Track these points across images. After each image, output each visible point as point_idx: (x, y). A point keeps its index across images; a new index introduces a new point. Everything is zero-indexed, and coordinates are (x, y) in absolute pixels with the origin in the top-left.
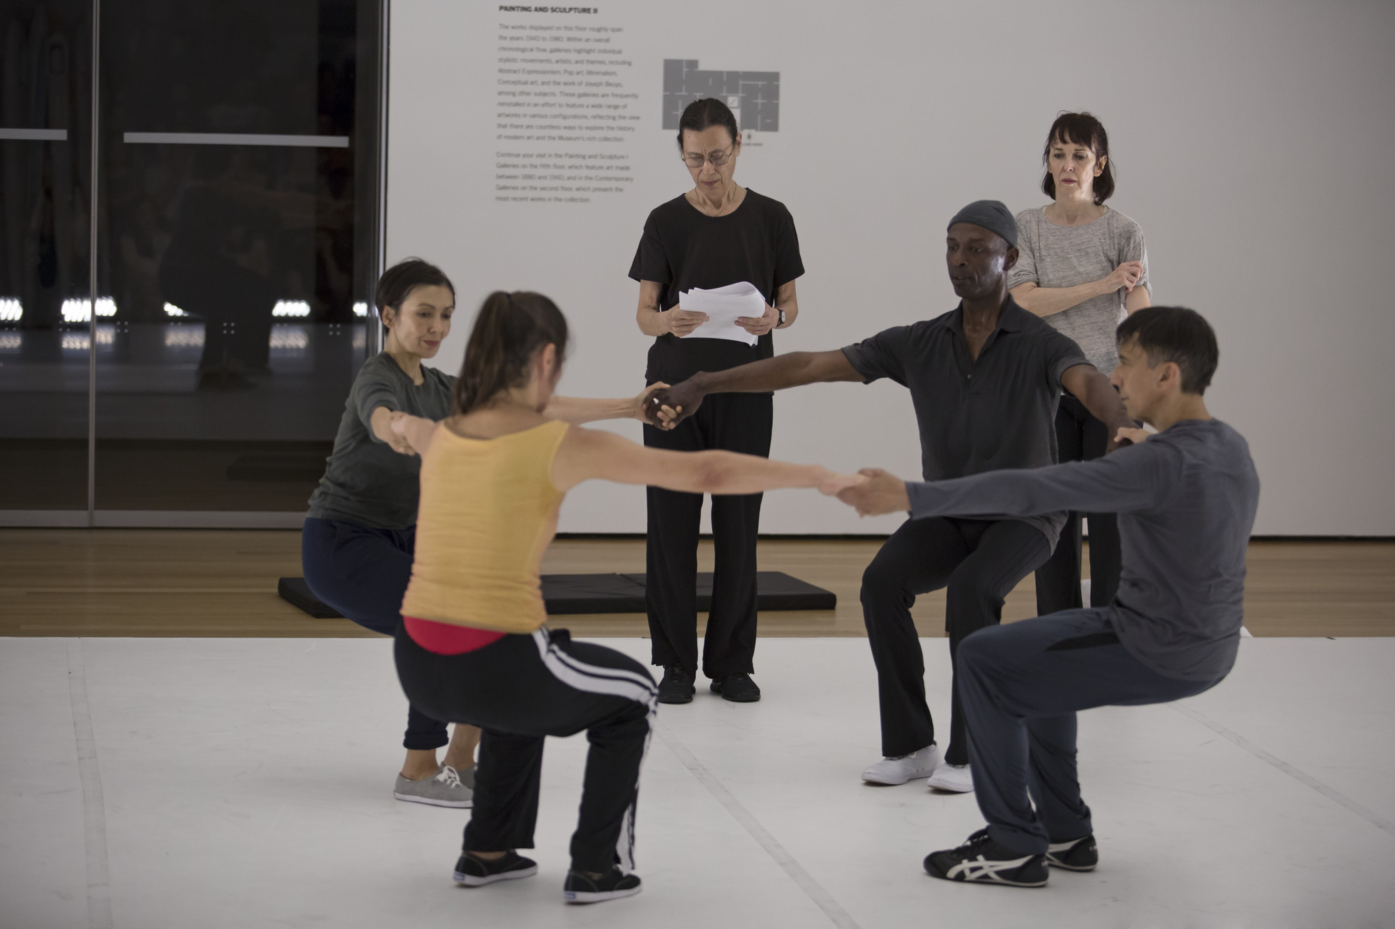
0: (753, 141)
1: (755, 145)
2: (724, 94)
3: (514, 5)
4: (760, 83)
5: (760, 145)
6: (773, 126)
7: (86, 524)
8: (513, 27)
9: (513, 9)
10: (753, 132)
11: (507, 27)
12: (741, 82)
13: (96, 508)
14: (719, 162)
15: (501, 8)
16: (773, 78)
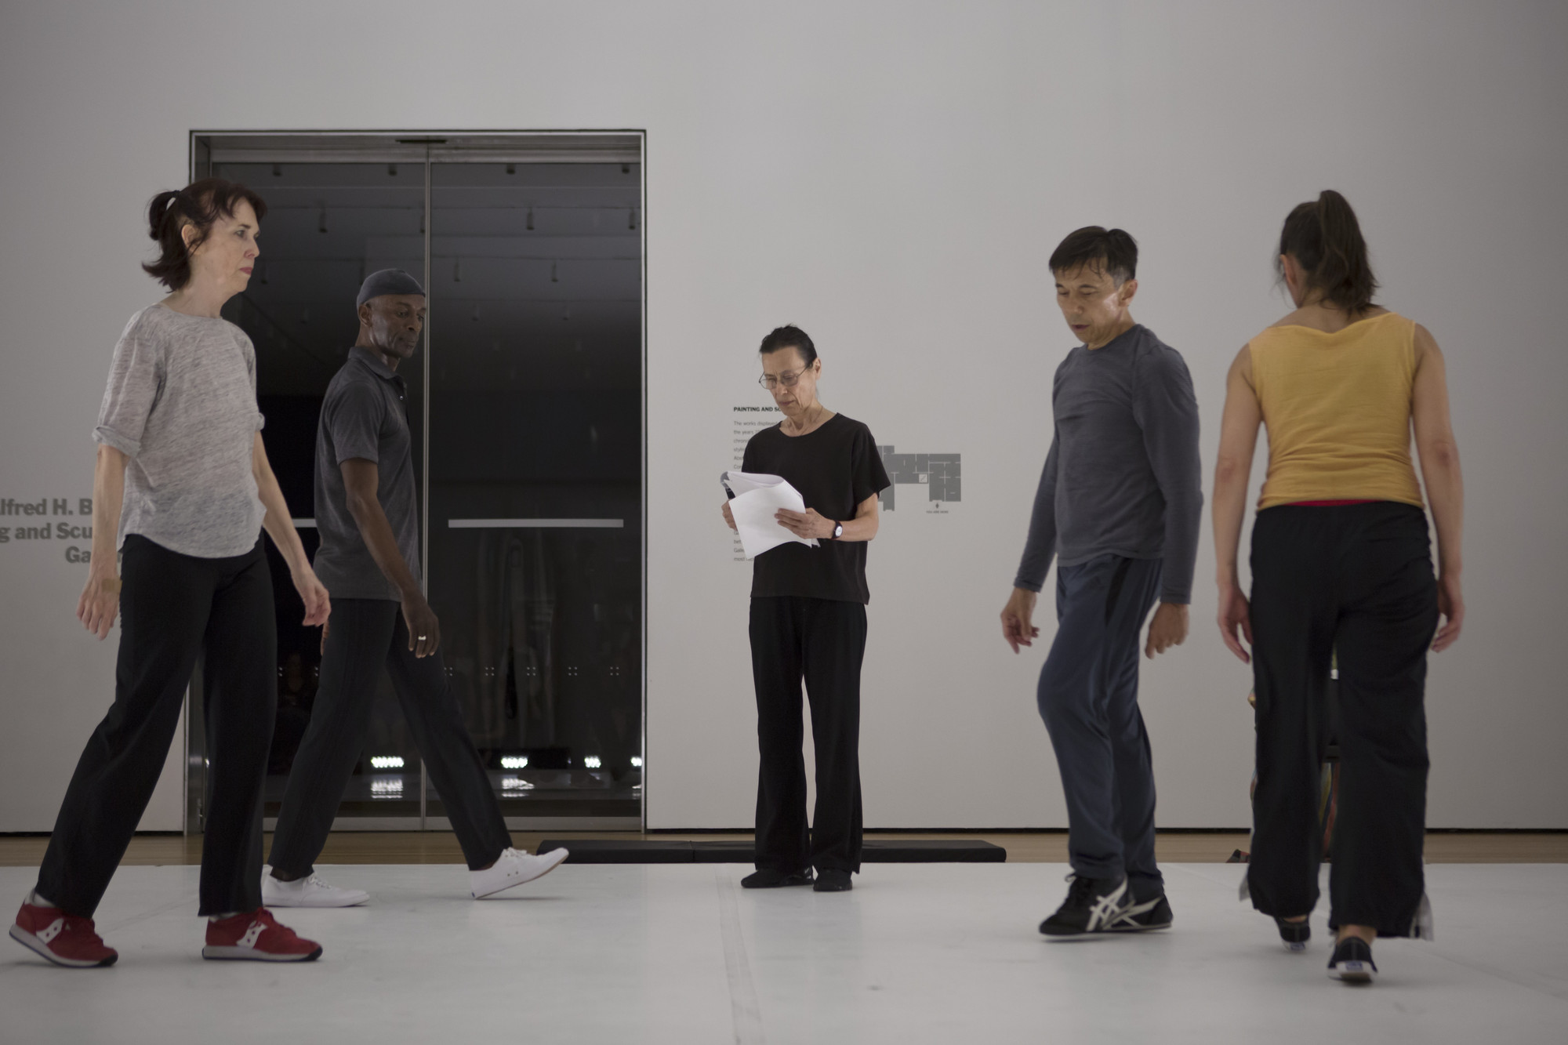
0: (940, 509)
1: (942, 512)
2: (916, 472)
3: (745, 406)
4: (945, 463)
5: (946, 512)
6: (956, 497)
7: (419, 828)
8: (745, 424)
9: (744, 409)
10: (940, 502)
11: (740, 424)
12: (929, 463)
13: (427, 815)
14: (793, 382)
15: (735, 409)
16: (955, 459)
